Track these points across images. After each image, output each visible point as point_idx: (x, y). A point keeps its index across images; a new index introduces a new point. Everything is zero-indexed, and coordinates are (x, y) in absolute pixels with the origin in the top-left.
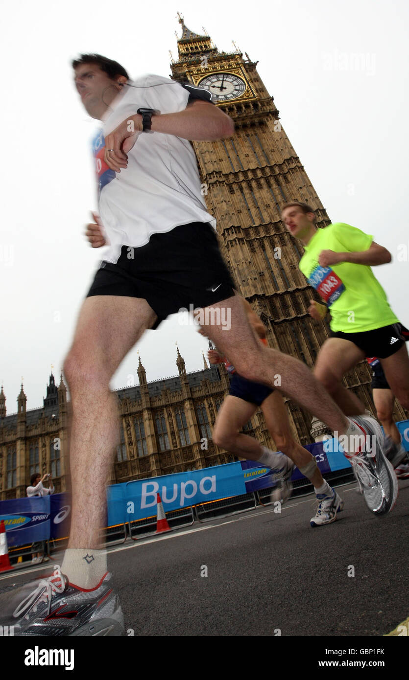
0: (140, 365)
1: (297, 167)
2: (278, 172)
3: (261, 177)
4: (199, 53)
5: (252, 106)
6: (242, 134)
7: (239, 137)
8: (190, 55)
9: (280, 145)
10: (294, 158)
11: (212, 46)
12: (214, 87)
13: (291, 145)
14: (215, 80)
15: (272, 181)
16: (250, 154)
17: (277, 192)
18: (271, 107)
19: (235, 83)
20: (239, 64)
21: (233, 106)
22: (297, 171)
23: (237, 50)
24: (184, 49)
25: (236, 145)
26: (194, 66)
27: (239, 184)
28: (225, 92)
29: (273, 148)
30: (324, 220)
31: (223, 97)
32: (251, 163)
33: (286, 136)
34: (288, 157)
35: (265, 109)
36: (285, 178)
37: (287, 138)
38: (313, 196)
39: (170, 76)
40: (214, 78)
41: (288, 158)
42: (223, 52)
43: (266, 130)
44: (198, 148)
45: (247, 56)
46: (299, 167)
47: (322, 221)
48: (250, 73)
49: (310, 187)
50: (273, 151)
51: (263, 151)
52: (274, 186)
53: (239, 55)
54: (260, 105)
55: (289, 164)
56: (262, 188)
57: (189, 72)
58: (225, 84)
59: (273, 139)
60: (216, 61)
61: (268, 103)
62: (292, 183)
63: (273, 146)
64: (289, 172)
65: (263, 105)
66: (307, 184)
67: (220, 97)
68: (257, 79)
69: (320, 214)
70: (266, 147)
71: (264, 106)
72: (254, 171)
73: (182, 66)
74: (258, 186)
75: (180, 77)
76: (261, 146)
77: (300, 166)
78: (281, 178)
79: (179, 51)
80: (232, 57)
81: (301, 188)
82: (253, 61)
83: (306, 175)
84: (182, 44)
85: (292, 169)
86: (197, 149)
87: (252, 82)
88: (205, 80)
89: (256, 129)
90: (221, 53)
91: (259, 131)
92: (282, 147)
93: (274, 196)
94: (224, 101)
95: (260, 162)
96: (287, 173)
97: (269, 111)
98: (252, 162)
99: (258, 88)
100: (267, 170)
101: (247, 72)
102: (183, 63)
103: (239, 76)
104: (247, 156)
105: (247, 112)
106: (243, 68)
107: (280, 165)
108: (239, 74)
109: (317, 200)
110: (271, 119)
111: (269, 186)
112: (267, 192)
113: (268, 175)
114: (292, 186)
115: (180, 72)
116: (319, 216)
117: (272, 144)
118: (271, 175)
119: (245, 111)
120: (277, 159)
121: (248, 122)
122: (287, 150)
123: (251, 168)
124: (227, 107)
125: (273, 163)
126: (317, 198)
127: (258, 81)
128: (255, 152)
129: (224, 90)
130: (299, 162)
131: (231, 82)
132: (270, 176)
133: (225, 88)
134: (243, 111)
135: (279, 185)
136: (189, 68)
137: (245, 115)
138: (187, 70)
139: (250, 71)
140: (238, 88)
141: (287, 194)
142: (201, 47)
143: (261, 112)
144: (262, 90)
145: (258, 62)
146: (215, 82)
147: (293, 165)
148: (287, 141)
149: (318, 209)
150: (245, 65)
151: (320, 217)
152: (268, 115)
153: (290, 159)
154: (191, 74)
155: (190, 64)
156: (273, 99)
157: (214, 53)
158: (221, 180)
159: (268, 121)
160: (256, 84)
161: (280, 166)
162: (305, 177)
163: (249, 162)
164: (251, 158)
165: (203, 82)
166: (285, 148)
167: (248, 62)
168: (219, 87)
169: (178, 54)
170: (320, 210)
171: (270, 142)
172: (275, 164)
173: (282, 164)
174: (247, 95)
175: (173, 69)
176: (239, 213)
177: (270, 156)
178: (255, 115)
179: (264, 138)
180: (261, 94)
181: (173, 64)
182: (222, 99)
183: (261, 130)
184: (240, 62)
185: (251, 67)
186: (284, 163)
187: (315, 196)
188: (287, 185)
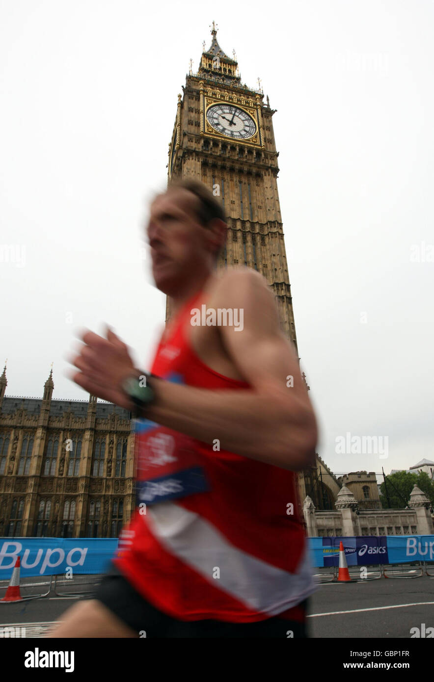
0: (50, 379)
1: (277, 233)
2: (257, 231)
3: (240, 230)
4: (220, 75)
5: (255, 154)
6: (236, 179)
7: (232, 180)
8: (210, 73)
9: (269, 204)
10: (278, 223)
11: (236, 74)
12: (224, 118)
13: (279, 209)
14: (228, 111)
15: (249, 238)
16: (237, 202)
17: (250, 250)
18: (273, 161)
19: (247, 123)
20: (257, 105)
22: (276, 237)
23: (260, 89)
24: (206, 64)
25: (226, 188)
26: (211, 88)
28: (233, 128)
29: (261, 205)
30: (285, 295)
31: (230, 133)
32: (235, 212)
33: (278, 197)
34: (272, 219)
35: (267, 162)
36: (263, 239)
37: (278, 200)
38: (283, 267)
40: (226, 109)
41: (272, 221)
42: (246, 86)
43: (261, 184)
44: (186, 175)
45: (268, 100)
46: (279, 234)
47: (283, 296)
48: (265, 119)
49: (283, 258)
50: (260, 207)
51: (251, 204)
52: (249, 244)
53: (260, 95)
54: (263, 156)
55: (271, 227)
56: (237, 241)
57: (204, 91)
58: (236, 120)
59: (264, 195)
60: (235, 91)
61: (272, 157)
62: (268, 247)
63: (262, 203)
64: (268, 234)
65: (266, 157)
66: (281, 253)
67: (226, 131)
68: (269, 128)
69: (284, 288)
70: (255, 201)
71: (267, 158)
72: (234, 220)
73: (199, 82)
74: (233, 238)
75: (192, 92)
76: (250, 198)
77: (281, 233)
78: (258, 238)
79: (201, 64)
80: (252, 94)
81: (274, 255)
82: (272, 108)
83: (284, 244)
84: (206, 58)
85: (272, 233)
87: (264, 129)
88: (217, 108)
89: (251, 179)
90: (243, 85)
92: (270, 207)
93: (246, 254)
94: (229, 136)
95: (243, 214)
96: (266, 235)
97: (270, 165)
98: (236, 211)
99: (267, 137)
100: (248, 225)
101: (262, 116)
102: (201, 79)
103: (253, 117)
104: (233, 202)
105: (248, 157)
106: (259, 111)
107: (262, 224)
108: (254, 116)
109: (285, 273)
110: (269, 175)
111: (245, 242)
112: (240, 247)
113: (247, 231)
114: (266, 251)
115: (194, 87)
116: (282, 289)
117: (262, 200)
118: (249, 231)
119: (246, 156)
120: (261, 217)
121: (246, 168)
122: (274, 212)
123: (232, 217)
124: (230, 144)
125: (256, 220)
126: (286, 271)
127: (269, 130)
128: (241, 202)
129: (233, 126)
130: (281, 229)
131: (243, 121)
132: (248, 232)
133: (235, 124)
134: (245, 155)
135: (254, 244)
136: (205, 87)
137: (245, 160)
138: (202, 88)
139: (265, 117)
140: (247, 129)
141: (259, 257)
142: (225, 70)
143: (261, 163)
144: (271, 141)
145: (276, 111)
146: (227, 113)
147: (275, 230)
148: (277, 203)
149: (284, 283)
150: (262, 108)
151: (283, 291)
152: (267, 170)
153: (274, 222)
154: (205, 94)
155: (207, 83)
156: (278, 155)
157: (236, 82)
159: (265, 175)
160: (267, 132)
161: (262, 225)
162: (282, 246)
163: (232, 210)
164: (236, 206)
165: (215, 109)
166: (273, 210)
167: (266, 107)
168: (228, 120)
169: (199, 66)
170: (285, 284)
171: (260, 198)
172: (257, 222)
173: (265, 224)
174: (254, 140)
175: (189, 81)
177: (256, 212)
178: (255, 164)
179: (256, 191)
180: (268, 144)
181: (190, 75)
182: (228, 134)
183: (255, 182)
184: (258, 103)
185: (268, 113)
186: (267, 224)
187: (285, 269)
188: (262, 247)
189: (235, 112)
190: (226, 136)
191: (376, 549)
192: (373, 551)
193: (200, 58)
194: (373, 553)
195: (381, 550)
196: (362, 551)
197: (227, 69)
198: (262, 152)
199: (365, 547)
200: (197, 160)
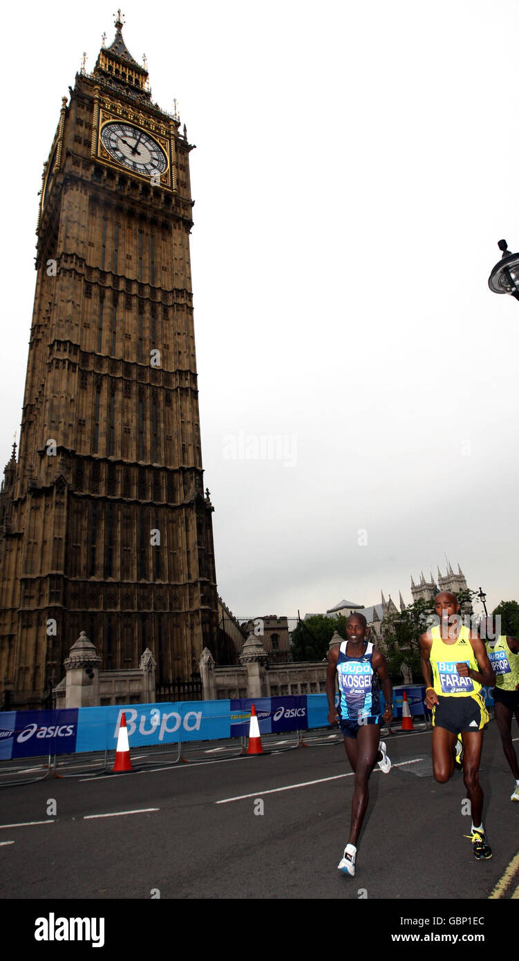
1: (185, 306)
2: (159, 299)
3: (136, 295)
4: (124, 84)
5: (163, 198)
6: (135, 226)
7: (130, 228)
8: (110, 78)
9: (177, 266)
10: (187, 292)
11: (146, 87)
12: (125, 142)
13: (190, 274)
14: (131, 134)
15: (147, 308)
16: (134, 258)
17: (147, 324)
18: (186, 211)
19: (155, 155)
20: (170, 135)
21: (139, 182)
22: (184, 310)
23: (176, 115)
24: (106, 65)
25: (121, 236)
26: (109, 98)
27: (102, 289)
28: (136, 158)
29: (166, 266)
30: (190, 388)
31: (131, 163)
32: (130, 271)
33: (189, 260)
34: (180, 287)
35: (178, 211)
36: (166, 312)
37: (189, 263)
38: (189, 351)
39: (70, 88)
40: (129, 131)
41: (180, 289)
42: (157, 106)
43: (168, 238)
45: (185, 130)
46: (188, 307)
47: (187, 388)
48: (179, 155)
49: (191, 339)
50: (164, 269)
51: (152, 262)
52: (147, 315)
53: (175, 121)
54: (174, 202)
55: (177, 296)
56: (130, 309)
57: (99, 100)
58: (141, 148)
59: (171, 254)
60: (142, 110)
61: (185, 205)
62: (171, 322)
63: (168, 264)
64: (173, 306)
65: (177, 204)
66: (189, 332)
67: (127, 161)
68: (184, 168)
69: (189, 378)
70: (159, 260)
71: (179, 206)
72: (129, 282)
73: (93, 86)
74: (127, 305)
75: (83, 98)
76: (153, 255)
77: (189, 306)
78: (160, 309)
79: (98, 63)
81: (179, 334)
82: (190, 142)
83: (192, 321)
84: (106, 57)
85: (178, 305)
86: (64, 210)
87: (177, 167)
88: (116, 127)
89: (155, 230)
90: (154, 103)
91: (158, 235)
92: (178, 271)
93: (141, 328)
94: (130, 168)
95: (141, 274)
96: (170, 306)
97: (181, 216)
98: (132, 269)
99: (181, 179)
100: (147, 290)
101: (176, 150)
102: (97, 83)
103: (164, 150)
104: (129, 257)
105: (153, 201)
106: (173, 142)
107: (166, 291)
108: (165, 147)
109: (192, 358)
110: (179, 228)
111: (141, 312)
112: (135, 318)
113: (145, 297)
114: (169, 326)
115: (86, 92)
116: (186, 379)
117: (168, 260)
118: (148, 298)
119: (151, 199)
120: (165, 282)
122: (182, 278)
123: (127, 277)
124: (131, 178)
125: (158, 285)
126: (194, 356)
127: (184, 171)
128: (141, 258)
129: (137, 155)
130: (191, 301)
131: (150, 151)
132: (146, 299)
133: (139, 154)
134: (149, 197)
135: (153, 317)
136: (101, 95)
137: (149, 203)
138: (97, 96)
139: (180, 152)
140: (155, 163)
141: (159, 333)
142: (131, 78)
143: (171, 212)
144: (185, 184)
145: (195, 147)
146: (130, 137)
147: (182, 301)
148: (187, 265)
149: (189, 371)
150: (177, 140)
151: (187, 382)
152: (178, 221)
153: (182, 291)
154: (102, 105)
155: (105, 91)
156: (192, 204)
157: (145, 99)
158: (80, 271)
159: (175, 228)
160: (181, 172)
161: (165, 293)
162: (190, 323)
163: (128, 267)
164: (133, 263)
165: (114, 127)
166: (182, 274)
167: (182, 139)
169: (95, 65)
170: (191, 373)
171: (165, 256)
172: (160, 288)
173: (169, 292)
174: (163, 180)
175: (79, 81)
176: (85, 326)
177: (159, 274)
178: (162, 211)
179: (161, 247)
180: (181, 188)
181: (81, 75)
182: (129, 165)
183: (161, 234)
184: (172, 132)
185: (184, 148)
186: (172, 292)
187: (192, 352)
188: (164, 321)
189: (140, 137)
190: (126, 167)
191: (294, 712)
192: (291, 714)
193: (97, 55)
194: (291, 716)
195: (300, 713)
196: (277, 716)
197: (134, 76)
198: (172, 196)
199: (281, 710)
200: (83, 192)
